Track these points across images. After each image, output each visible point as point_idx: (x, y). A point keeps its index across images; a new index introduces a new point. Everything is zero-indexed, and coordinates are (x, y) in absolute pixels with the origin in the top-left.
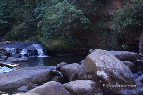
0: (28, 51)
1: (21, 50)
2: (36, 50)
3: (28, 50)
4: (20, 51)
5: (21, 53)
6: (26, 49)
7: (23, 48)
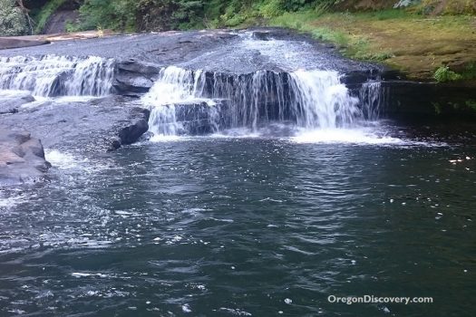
0: (209, 85)
1: (153, 73)
2: (285, 76)
3: (209, 75)
4: (139, 81)
5: (145, 101)
6: (192, 69)
7: (172, 61)
